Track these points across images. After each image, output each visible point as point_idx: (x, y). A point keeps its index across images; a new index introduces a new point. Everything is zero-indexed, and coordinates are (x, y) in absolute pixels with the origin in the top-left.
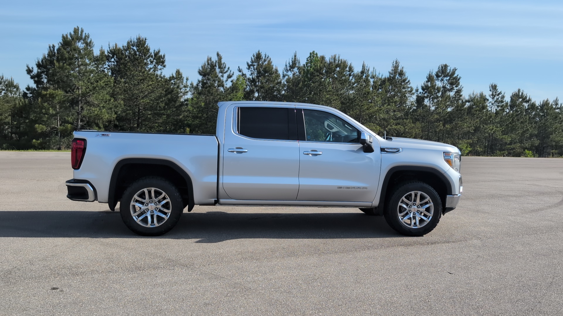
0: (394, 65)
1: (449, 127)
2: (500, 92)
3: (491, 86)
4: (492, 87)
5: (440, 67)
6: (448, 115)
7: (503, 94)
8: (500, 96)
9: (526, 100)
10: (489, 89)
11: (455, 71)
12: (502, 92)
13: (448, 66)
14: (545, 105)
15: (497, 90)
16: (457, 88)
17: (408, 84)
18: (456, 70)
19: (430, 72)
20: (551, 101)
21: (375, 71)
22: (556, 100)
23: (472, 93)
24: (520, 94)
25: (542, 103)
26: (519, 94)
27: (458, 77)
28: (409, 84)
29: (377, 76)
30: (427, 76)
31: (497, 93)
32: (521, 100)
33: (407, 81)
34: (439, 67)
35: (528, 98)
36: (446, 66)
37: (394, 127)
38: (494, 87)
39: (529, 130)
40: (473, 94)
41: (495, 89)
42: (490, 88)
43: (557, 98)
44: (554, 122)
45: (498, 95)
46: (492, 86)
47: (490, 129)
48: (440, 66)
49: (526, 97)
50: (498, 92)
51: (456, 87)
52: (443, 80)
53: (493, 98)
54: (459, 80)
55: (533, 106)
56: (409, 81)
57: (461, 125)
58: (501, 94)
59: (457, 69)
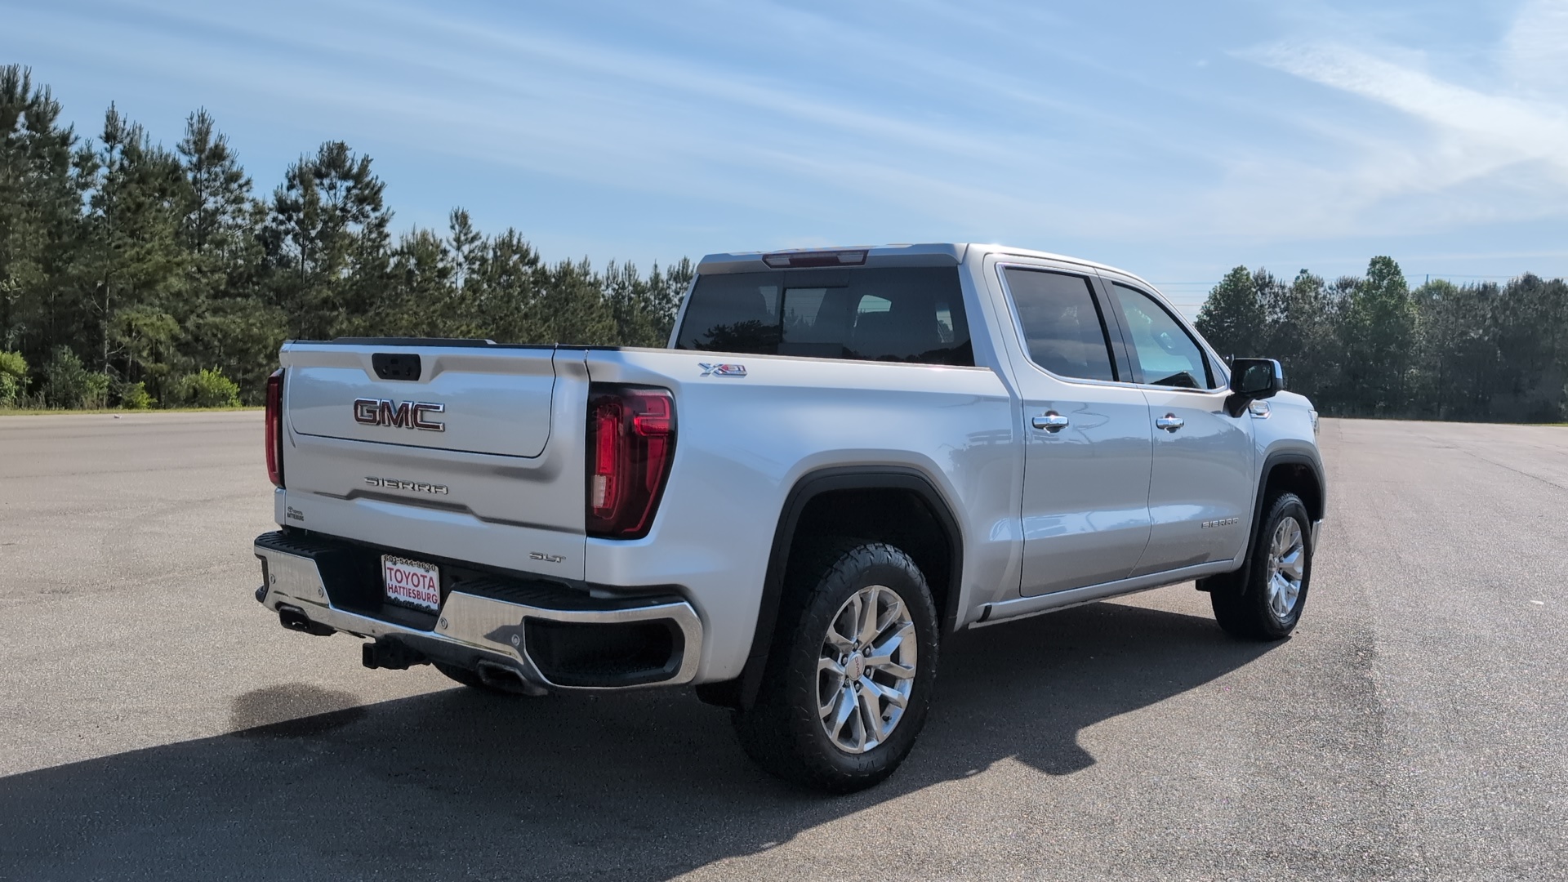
0: (196, 126)
1: (363, 324)
2: (478, 234)
3: (454, 215)
4: (457, 219)
5: (325, 149)
6: (355, 287)
7: (484, 239)
8: (477, 243)
9: (529, 260)
10: (450, 224)
11: (367, 166)
12: (481, 234)
13: (347, 149)
14: (566, 272)
15: (470, 227)
16: (377, 214)
17: (245, 189)
18: (369, 162)
19: (301, 160)
20: (575, 264)
21: (144, 137)
22: (585, 262)
23: (411, 231)
24: (515, 242)
25: (558, 268)
26: (511, 240)
27: (379, 183)
28: (248, 191)
29: (150, 153)
30: (288, 172)
31: (470, 236)
32: (516, 257)
33: (242, 181)
34: (322, 150)
35: (532, 255)
36: (342, 148)
37: (210, 318)
38: (461, 220)
39: (544, 336)
40: (414, 234)
41: (466, 224)
42: (451, 220)
43: (586, 259)
44: (589, 318)
45: (473, 239)
46: (456, 216)
47: (461, 332)
48: (325, 146)
49: (527, 252)
50: (471, 232)
51: (374, 210)
52: (335, 188)
53: (459, 248)
54: (380, 190)
55: (542, 277)
56: (248, 183)
57: (395, 320)
58: (480, 238)
59: (372, 160)
